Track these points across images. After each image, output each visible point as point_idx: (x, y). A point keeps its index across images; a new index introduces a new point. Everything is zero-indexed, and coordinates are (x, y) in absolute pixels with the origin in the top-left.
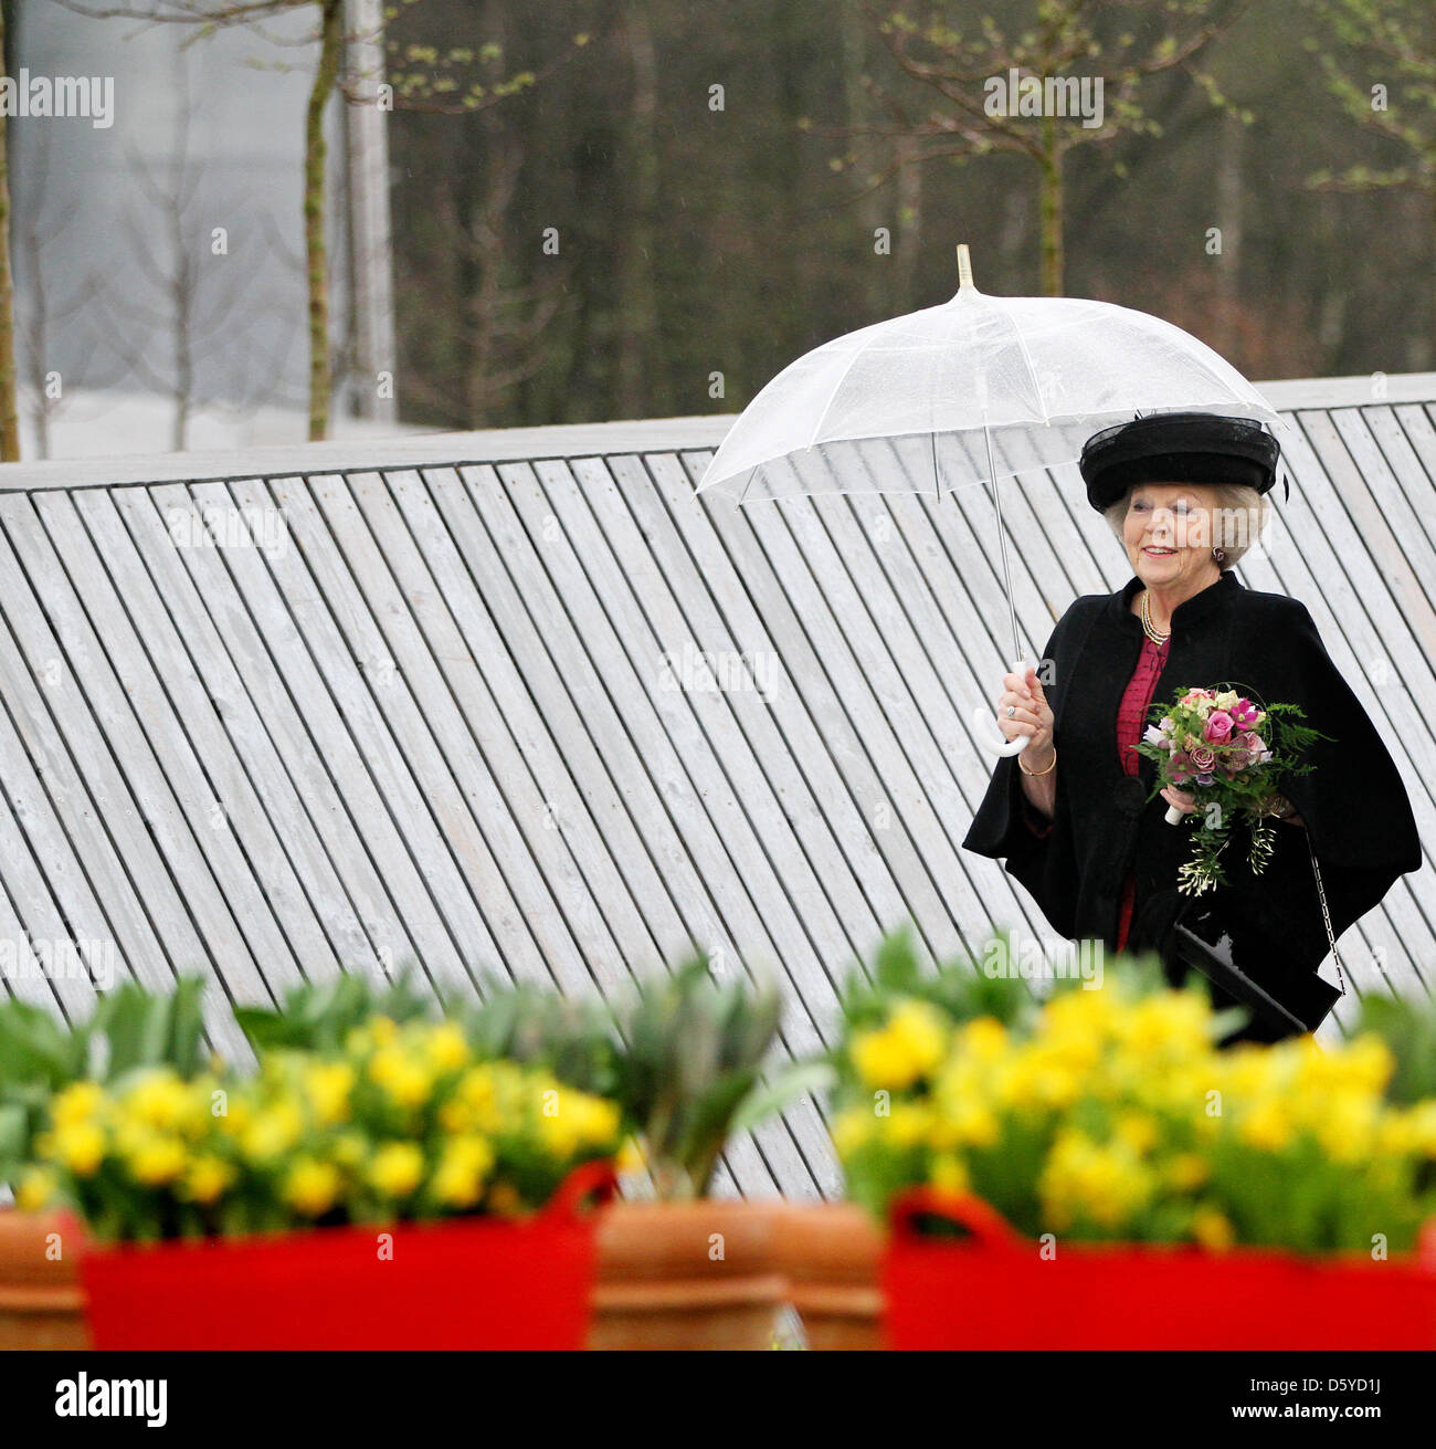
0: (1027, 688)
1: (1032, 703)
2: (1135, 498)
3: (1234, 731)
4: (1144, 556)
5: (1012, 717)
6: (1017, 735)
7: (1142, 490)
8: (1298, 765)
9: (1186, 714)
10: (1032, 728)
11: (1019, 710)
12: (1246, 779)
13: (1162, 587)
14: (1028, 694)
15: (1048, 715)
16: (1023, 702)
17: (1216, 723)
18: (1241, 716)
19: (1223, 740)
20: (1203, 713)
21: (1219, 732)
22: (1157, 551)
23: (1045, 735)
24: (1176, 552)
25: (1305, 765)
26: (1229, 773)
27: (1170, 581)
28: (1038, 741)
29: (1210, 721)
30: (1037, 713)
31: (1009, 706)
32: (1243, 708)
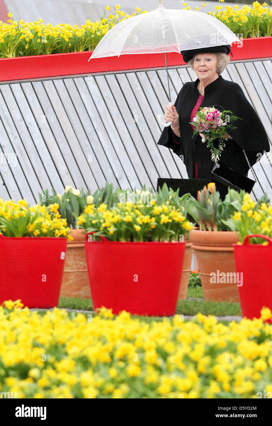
0: (172, 109)
1: (173, 113)
2: (196, 58)
3: (214, 118)
4: (199, 72)
5: (168, 117)
6: (169, 121)
7: (198, 56)
8: (232, 126)
9: (201, 114)
10: (173, 120)
11: (169, 115)
12: (219, 130)
13: (204, 80)
14: (172, 111)
15: (177, 116)
16: (170, 113)
17: (208, 116)
18: (216, 114)
19: (210, 120)
20: (205, 113)
21: (209, 118)
22: (203, 71)
23: (176, 120)
24: (207, 71)
25: (234, 127)
26: (213, 129)
27: (206, 78)
28: (174, 122)
29: (207, 116)
30: (174, 116)
31: (167, 114)
32: (216, 112)
